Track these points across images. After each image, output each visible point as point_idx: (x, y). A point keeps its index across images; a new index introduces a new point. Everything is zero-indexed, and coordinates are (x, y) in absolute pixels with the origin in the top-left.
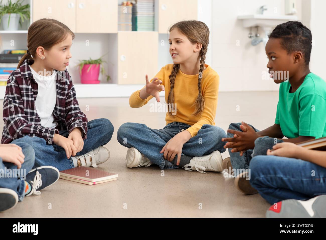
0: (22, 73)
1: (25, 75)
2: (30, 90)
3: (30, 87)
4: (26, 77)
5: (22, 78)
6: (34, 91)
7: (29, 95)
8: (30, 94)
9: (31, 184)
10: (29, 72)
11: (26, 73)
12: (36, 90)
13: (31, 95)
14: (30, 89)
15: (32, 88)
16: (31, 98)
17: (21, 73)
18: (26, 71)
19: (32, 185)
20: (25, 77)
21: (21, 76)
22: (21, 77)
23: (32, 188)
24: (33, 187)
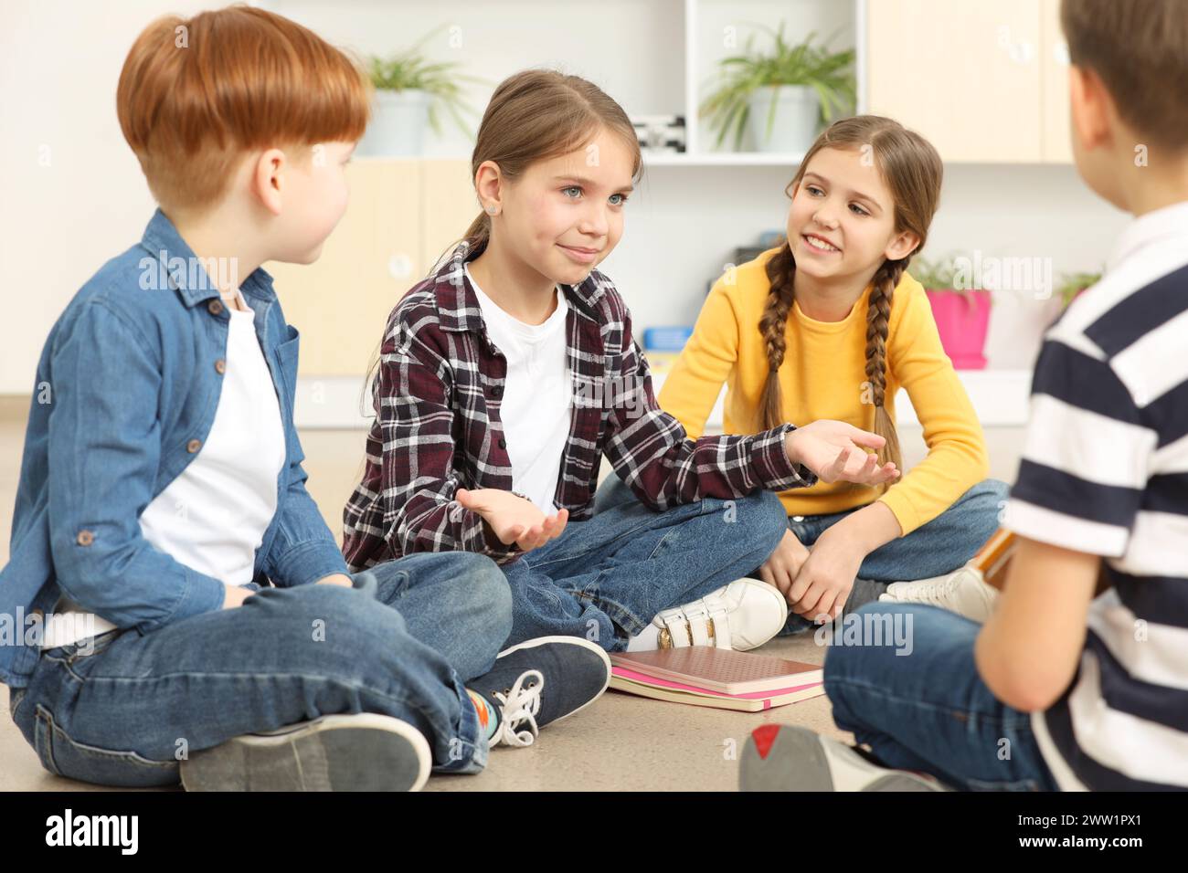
0: (443, 311)
1: (454, 322)
2: (471, 378)
3: (472, 367)
4: (460, 330)
5: (445, 332)
6: (490, 384)
7: (469, 400)
8: (472, 396)
9: (496, 705)
10: (472, 311)
11: (462, 313)
12: (498, 382)
13: (475, 398)
14: (471, 374)
15: (482, 369)
16: (472, 412)
17: (440, 313)
18: (458, 304)
19: (501, 708)
20: (456, 330)
21: (439, 325)
22: (441, 328)
23: (499, 720)
24: (505, 717)
